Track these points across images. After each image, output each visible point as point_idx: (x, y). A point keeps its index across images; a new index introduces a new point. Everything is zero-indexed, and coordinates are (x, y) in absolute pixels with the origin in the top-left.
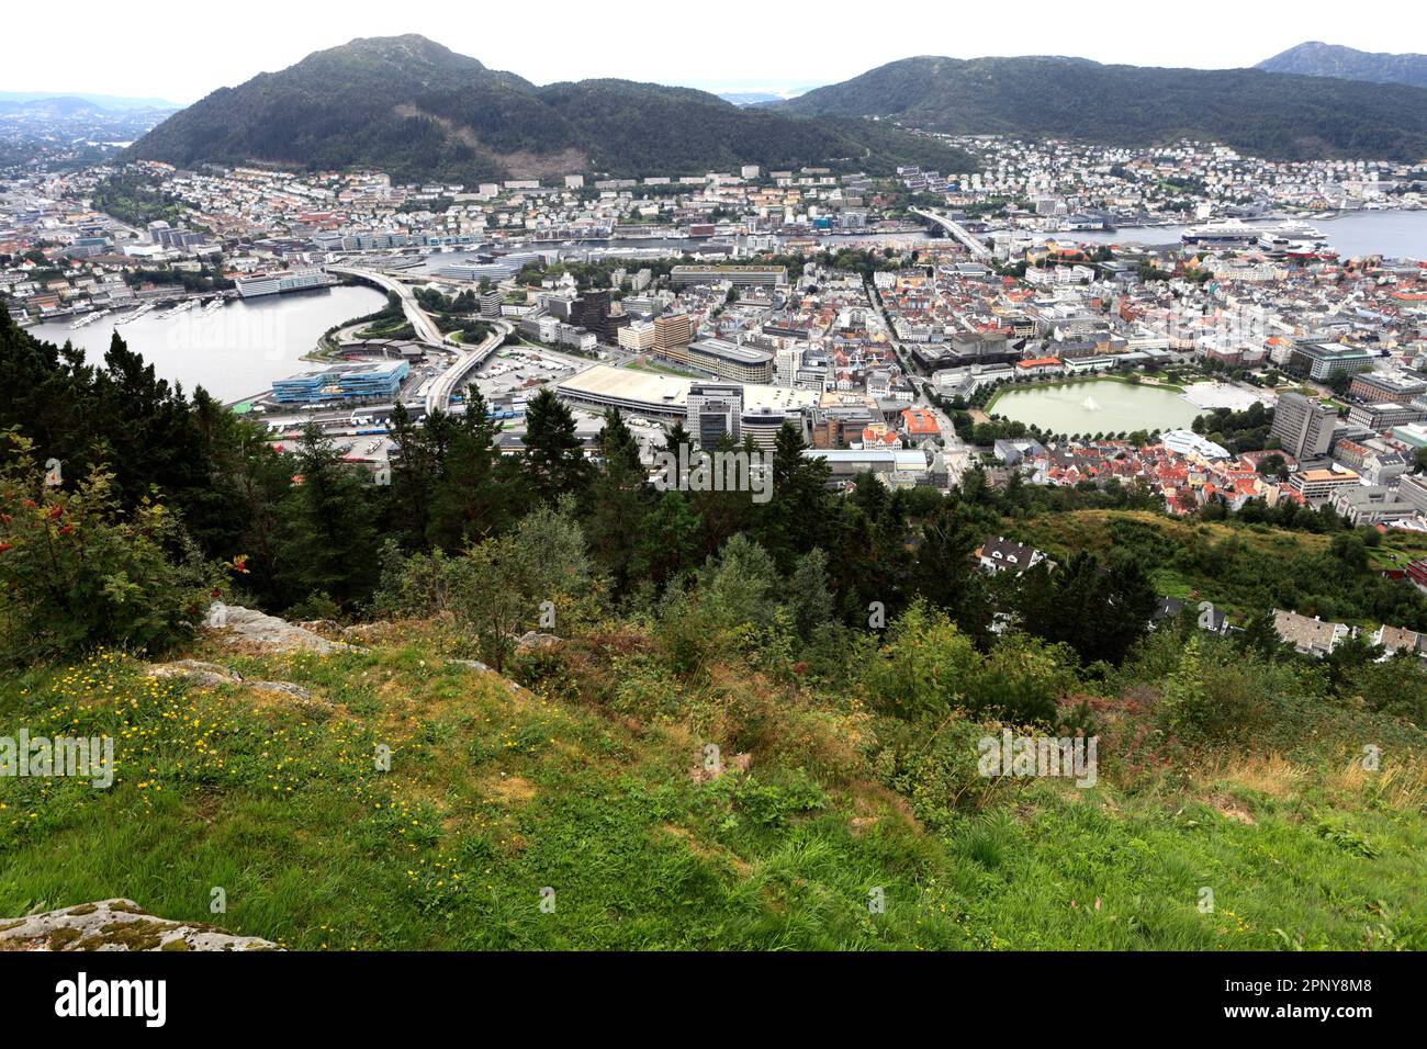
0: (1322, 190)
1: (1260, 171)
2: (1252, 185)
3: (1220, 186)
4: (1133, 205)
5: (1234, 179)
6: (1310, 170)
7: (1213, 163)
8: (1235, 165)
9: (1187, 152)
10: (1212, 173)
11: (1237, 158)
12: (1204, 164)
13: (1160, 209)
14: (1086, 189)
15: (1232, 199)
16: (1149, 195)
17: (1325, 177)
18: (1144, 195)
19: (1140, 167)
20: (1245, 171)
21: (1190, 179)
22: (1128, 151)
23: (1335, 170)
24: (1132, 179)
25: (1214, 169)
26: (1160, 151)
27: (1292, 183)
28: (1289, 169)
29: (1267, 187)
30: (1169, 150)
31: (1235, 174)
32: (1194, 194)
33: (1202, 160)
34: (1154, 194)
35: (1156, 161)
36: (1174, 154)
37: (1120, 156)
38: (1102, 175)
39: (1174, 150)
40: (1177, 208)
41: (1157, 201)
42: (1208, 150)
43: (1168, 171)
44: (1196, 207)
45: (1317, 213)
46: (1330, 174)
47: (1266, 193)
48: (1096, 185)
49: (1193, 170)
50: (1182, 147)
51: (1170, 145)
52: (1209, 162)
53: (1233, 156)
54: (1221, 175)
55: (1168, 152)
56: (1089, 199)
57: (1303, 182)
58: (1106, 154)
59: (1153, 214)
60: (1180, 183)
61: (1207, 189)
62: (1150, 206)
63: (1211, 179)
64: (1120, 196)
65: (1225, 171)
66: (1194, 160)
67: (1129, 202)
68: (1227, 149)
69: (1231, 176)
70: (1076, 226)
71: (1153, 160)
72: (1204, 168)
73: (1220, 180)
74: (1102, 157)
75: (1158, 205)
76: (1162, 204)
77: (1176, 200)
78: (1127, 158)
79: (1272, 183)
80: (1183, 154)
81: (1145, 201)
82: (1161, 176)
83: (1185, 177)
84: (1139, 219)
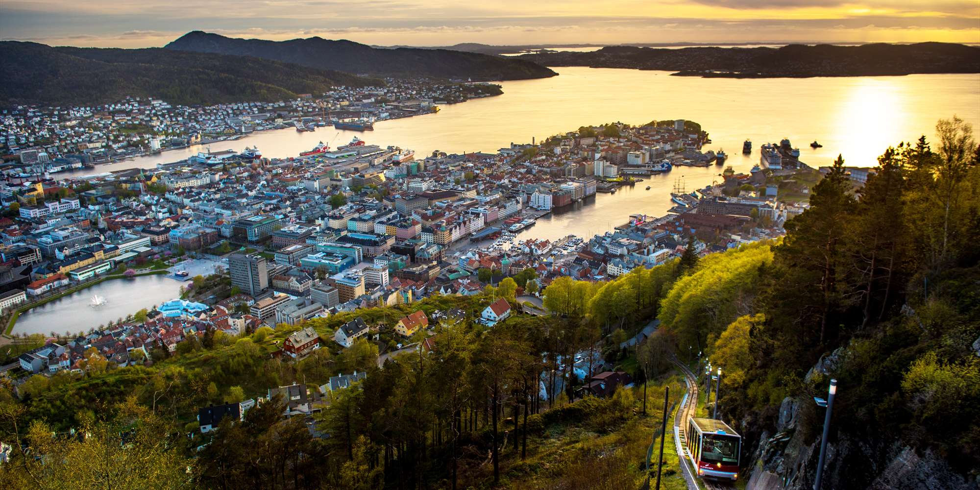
0: (229, 122)
1: (187, 114)
2: (184, 123)
3: (163, 126)
4: (103, 147)
5: (171, 121)
6: (218, 110)
7: (154, 111)
8: (169, 111)
9: (133, 106)
10: (155, 118)
11: (169, 106)
12: (148, 112)
13: (123, 147)
14: (61, 140)
15: (174, 134)
16: (112, 138)
17: (228, 114)
18: (108, 139)
19: (102, 119)
20: (176, 115)
21: (140, 124)
22: (88, 109)
23: (232, 109)
24: (96, 128)
25: (155, 115)
26: (113, 106)
27: (209, 119)
28: (204, 110)
29: (194, 124)
30: (119, 105)
31: (171, 117)
32: (146, 133)
33: (145, 110)
34: (117, 137)
35: (113, 113)
36: (124, 107)
37: (83, 112)
38: (72, 128)
39: (123, 104)
40: (136, 145)
41: (120, 142)
42: (148, 103)
43: (123, 119)
44: (149, 142)
45: (230, 136)
46: (230, 112)
47: (195, 127)
48: (69, 135)
49: (141, 117)
50: (128, 102)
51: (119, 102)
52: (151, 111)
53: (165, 105)
54: (161, 119)
55: (119, 106)
56: (65, 146)
57: (216, 119)
58: (71, 112)
59: (119, 151)
60: (134, 127)
61: (156, 129)
62: (115, 146)
63: (155, 123)
64: (90, 142)
65: (163, 115)
66: (139, 110)
67: (98, 145)
68: (160, 102)
69: (169, 119)
70: (59, 168)
71: (110, 113)
72: (148, 115)
73: (162, 123)
74: (68, 114)
75: (120, 145)
76: (125, 143)
77: (135, 139)
78: (89, 114)
79: (197, 122)
80: (131, 107)
81: (111, 143)
82: (118, 123)
83: (137, 122)
84: (109, 156)
